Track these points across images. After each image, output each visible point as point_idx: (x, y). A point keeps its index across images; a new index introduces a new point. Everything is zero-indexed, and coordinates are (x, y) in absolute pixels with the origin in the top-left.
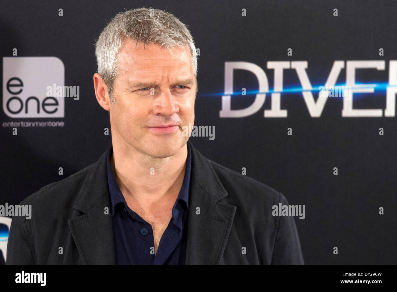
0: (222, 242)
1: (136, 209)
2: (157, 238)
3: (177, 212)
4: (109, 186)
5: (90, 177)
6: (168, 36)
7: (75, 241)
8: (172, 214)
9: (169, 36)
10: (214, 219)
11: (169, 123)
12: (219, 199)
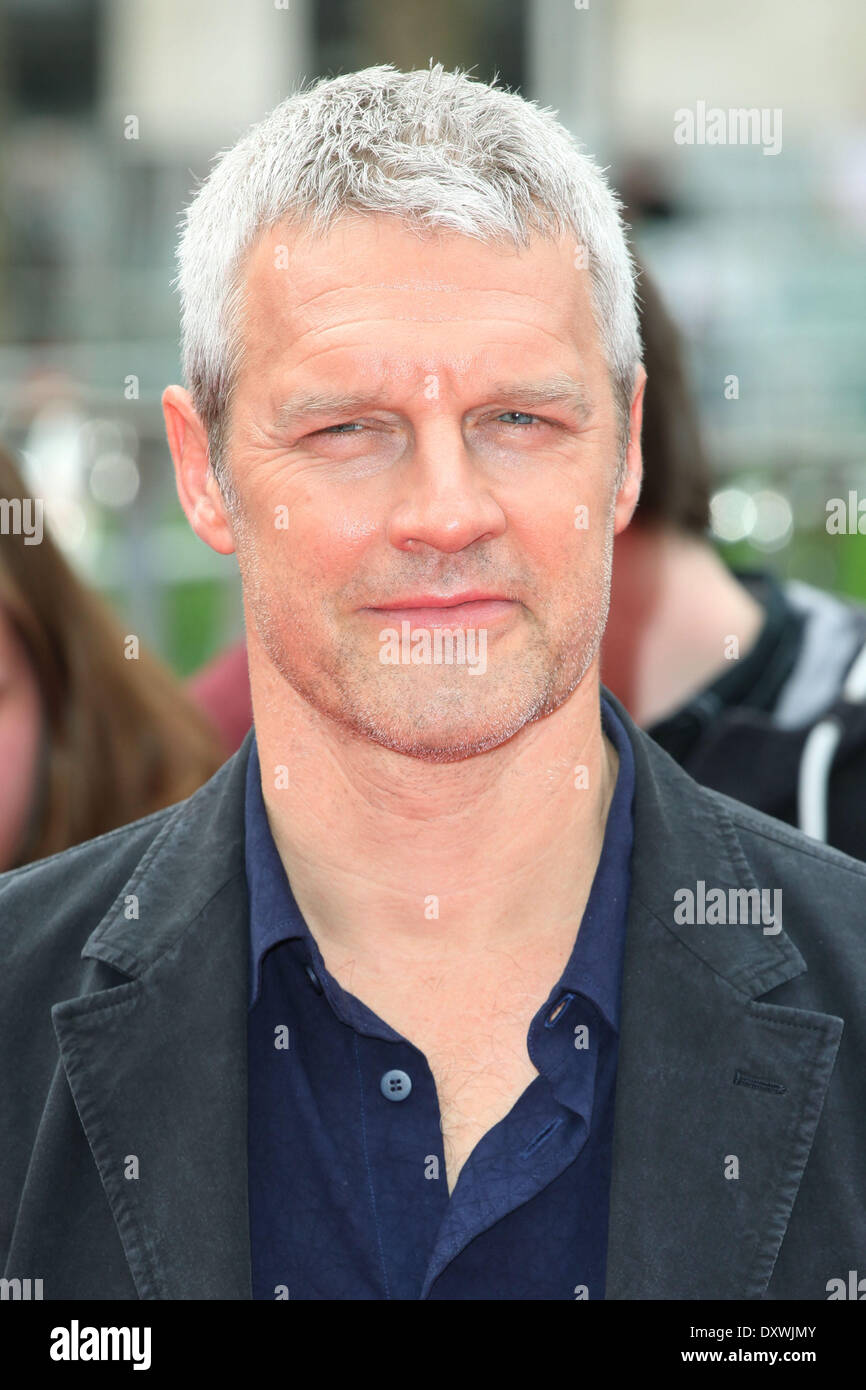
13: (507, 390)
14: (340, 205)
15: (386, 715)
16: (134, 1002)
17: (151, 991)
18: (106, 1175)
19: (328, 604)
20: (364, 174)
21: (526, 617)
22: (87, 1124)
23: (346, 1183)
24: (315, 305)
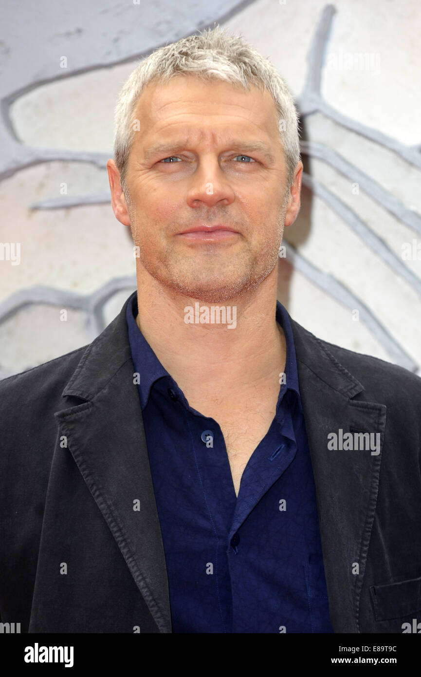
13: (236, 144)
14: (174, 72)
15: (183, 276)
16: (91, 409)
17: (98, 404)
18: (86, 478)
19: (162, 232)
20: (184, 59)
21: (243, 240)
22: (76, 457)
23: (190, 476)
24: (162, 110)
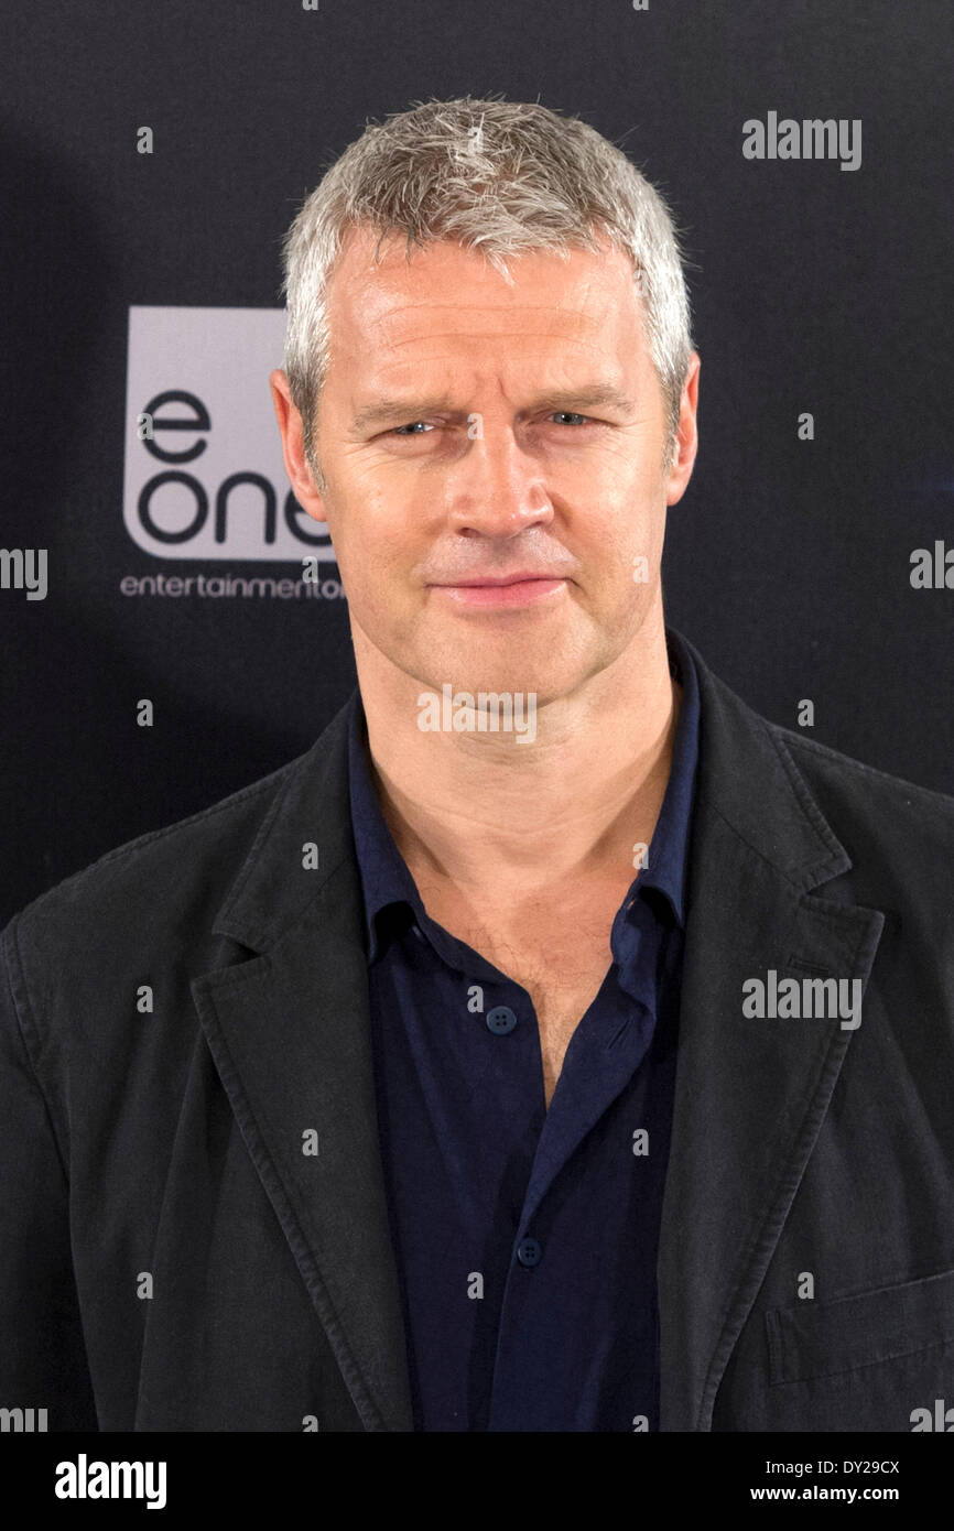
0: (823, 1059)
1: (469, 932)
2: (555, 1043)
3: (633, 937)
4: (356, 837)
5: (286, 803)
6: (505, 210)
7: (216, 1065)
8: (612, 947)
9: (505, 206)
10: (788, 965)
11: (511, 569)
12: (813, 885)
